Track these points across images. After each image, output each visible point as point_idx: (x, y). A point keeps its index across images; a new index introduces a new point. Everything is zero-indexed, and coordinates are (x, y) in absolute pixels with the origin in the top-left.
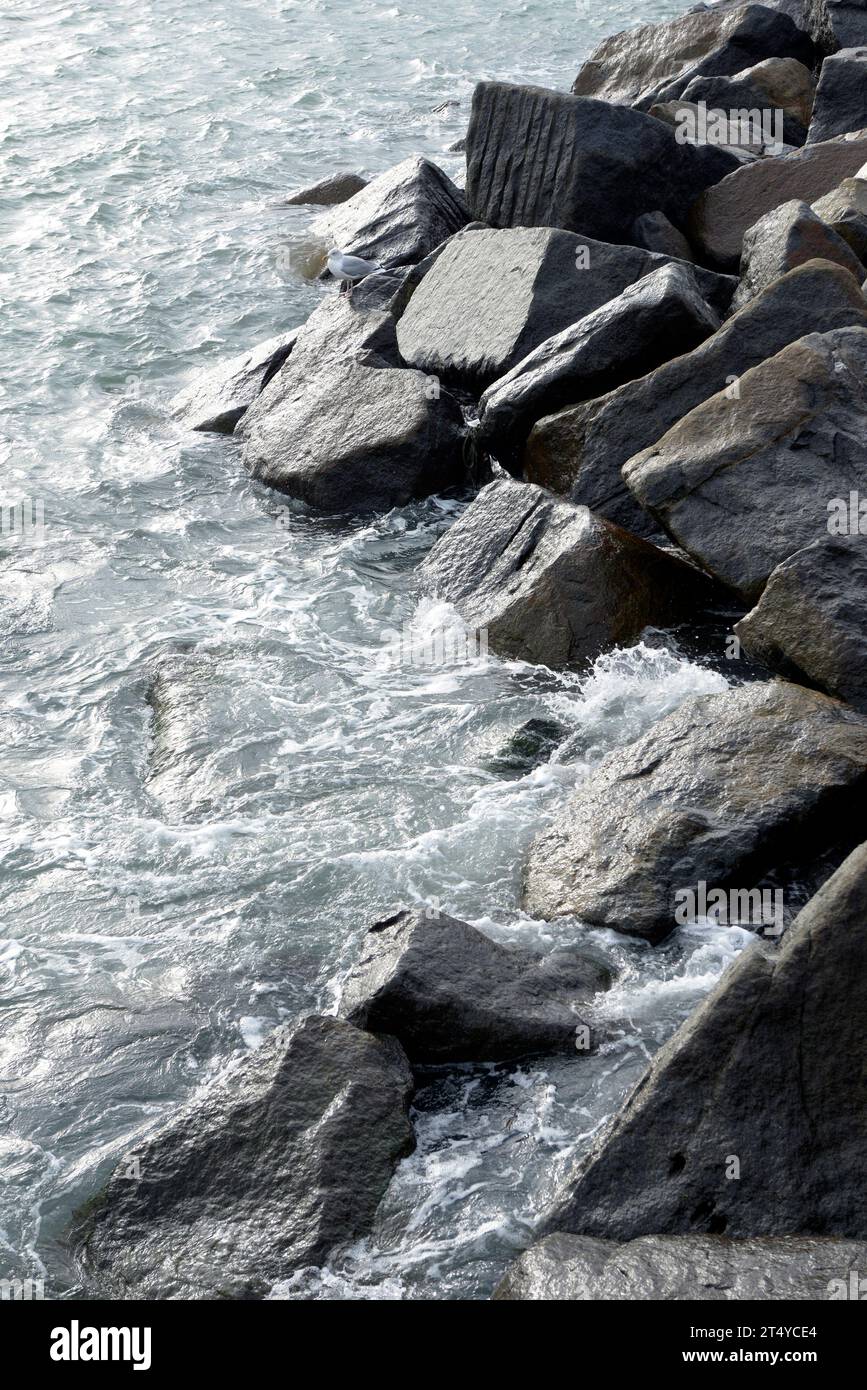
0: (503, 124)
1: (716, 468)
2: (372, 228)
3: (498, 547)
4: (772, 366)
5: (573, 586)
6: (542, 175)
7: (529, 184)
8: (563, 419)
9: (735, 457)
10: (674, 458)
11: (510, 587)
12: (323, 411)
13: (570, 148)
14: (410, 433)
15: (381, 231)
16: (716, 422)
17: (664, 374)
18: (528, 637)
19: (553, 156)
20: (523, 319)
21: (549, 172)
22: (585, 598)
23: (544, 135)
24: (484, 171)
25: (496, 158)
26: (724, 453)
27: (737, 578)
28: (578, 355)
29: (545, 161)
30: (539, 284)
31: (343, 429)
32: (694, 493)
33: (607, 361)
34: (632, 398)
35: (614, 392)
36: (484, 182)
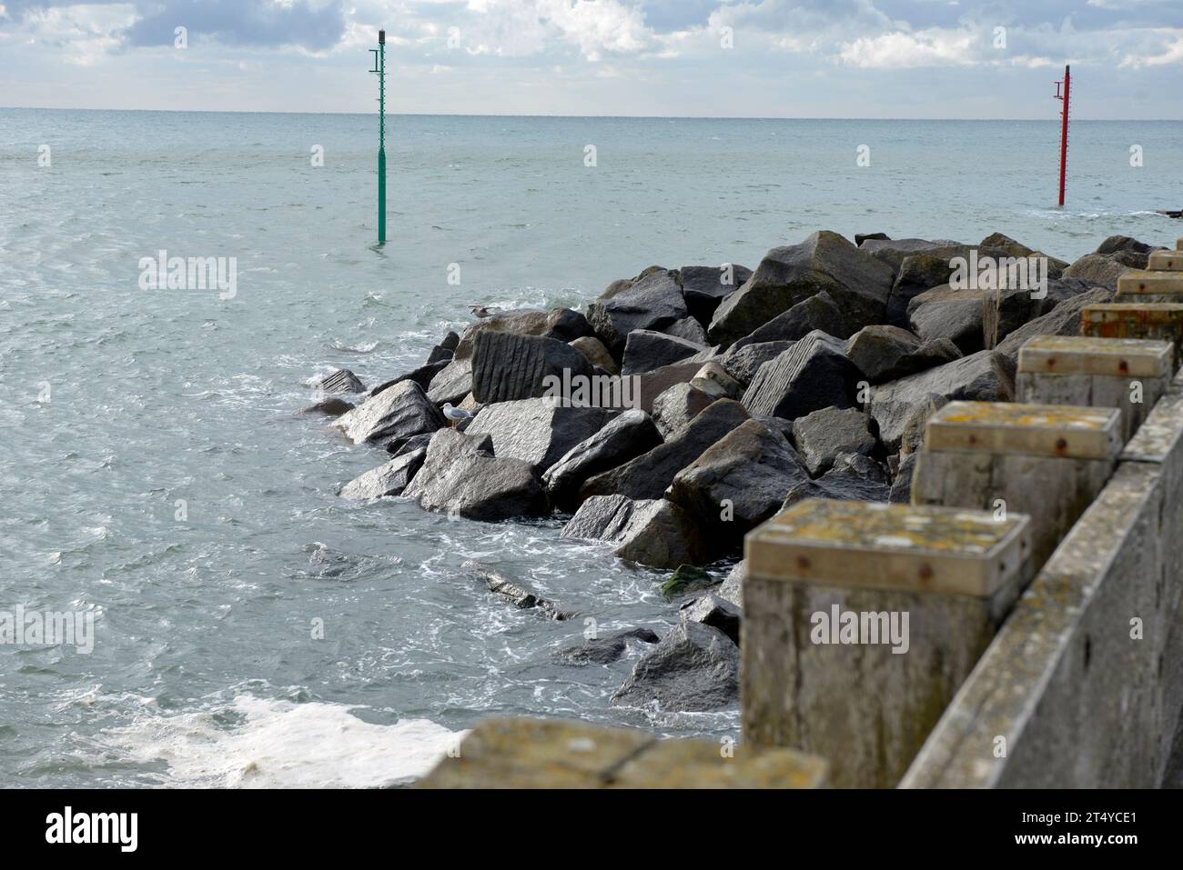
0: (496, 351)
1: (729, 470)
2: (389, 418)
3: (605, 523)
4: (741, 429)
5: (667, 525)
6: (524, 378)
7: (515, 382)
8: (603, 477)
9: (737, 465)
10: (708, 466)
11: (620, 537)
12: (466, 480)
13: (541, 363)
14: (526, 484)
15: (395, 420)
16: (722, 453)
17: (657, 452)
18: (648, 549)
19: (530, 368)
20: (548, 440)
21: (528, 375)
22: (673, 530)
23: (524, 356)
24: (485, 377)
25: (492, 371)
26: (731, 464)
27: (747, 516)
28: (603, 448)
29: (525, 370)
30: (554, 424)
31: (482, 487)
32: (721, 481)
33: (616, 451)
34: (641, 464)
35: (631, 462)
36: (485, 383)
